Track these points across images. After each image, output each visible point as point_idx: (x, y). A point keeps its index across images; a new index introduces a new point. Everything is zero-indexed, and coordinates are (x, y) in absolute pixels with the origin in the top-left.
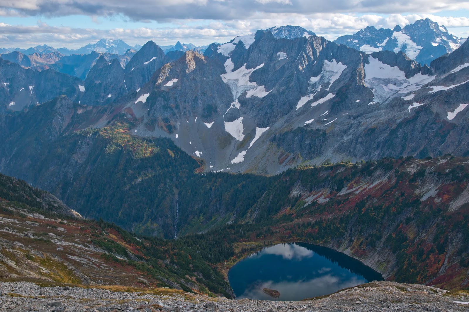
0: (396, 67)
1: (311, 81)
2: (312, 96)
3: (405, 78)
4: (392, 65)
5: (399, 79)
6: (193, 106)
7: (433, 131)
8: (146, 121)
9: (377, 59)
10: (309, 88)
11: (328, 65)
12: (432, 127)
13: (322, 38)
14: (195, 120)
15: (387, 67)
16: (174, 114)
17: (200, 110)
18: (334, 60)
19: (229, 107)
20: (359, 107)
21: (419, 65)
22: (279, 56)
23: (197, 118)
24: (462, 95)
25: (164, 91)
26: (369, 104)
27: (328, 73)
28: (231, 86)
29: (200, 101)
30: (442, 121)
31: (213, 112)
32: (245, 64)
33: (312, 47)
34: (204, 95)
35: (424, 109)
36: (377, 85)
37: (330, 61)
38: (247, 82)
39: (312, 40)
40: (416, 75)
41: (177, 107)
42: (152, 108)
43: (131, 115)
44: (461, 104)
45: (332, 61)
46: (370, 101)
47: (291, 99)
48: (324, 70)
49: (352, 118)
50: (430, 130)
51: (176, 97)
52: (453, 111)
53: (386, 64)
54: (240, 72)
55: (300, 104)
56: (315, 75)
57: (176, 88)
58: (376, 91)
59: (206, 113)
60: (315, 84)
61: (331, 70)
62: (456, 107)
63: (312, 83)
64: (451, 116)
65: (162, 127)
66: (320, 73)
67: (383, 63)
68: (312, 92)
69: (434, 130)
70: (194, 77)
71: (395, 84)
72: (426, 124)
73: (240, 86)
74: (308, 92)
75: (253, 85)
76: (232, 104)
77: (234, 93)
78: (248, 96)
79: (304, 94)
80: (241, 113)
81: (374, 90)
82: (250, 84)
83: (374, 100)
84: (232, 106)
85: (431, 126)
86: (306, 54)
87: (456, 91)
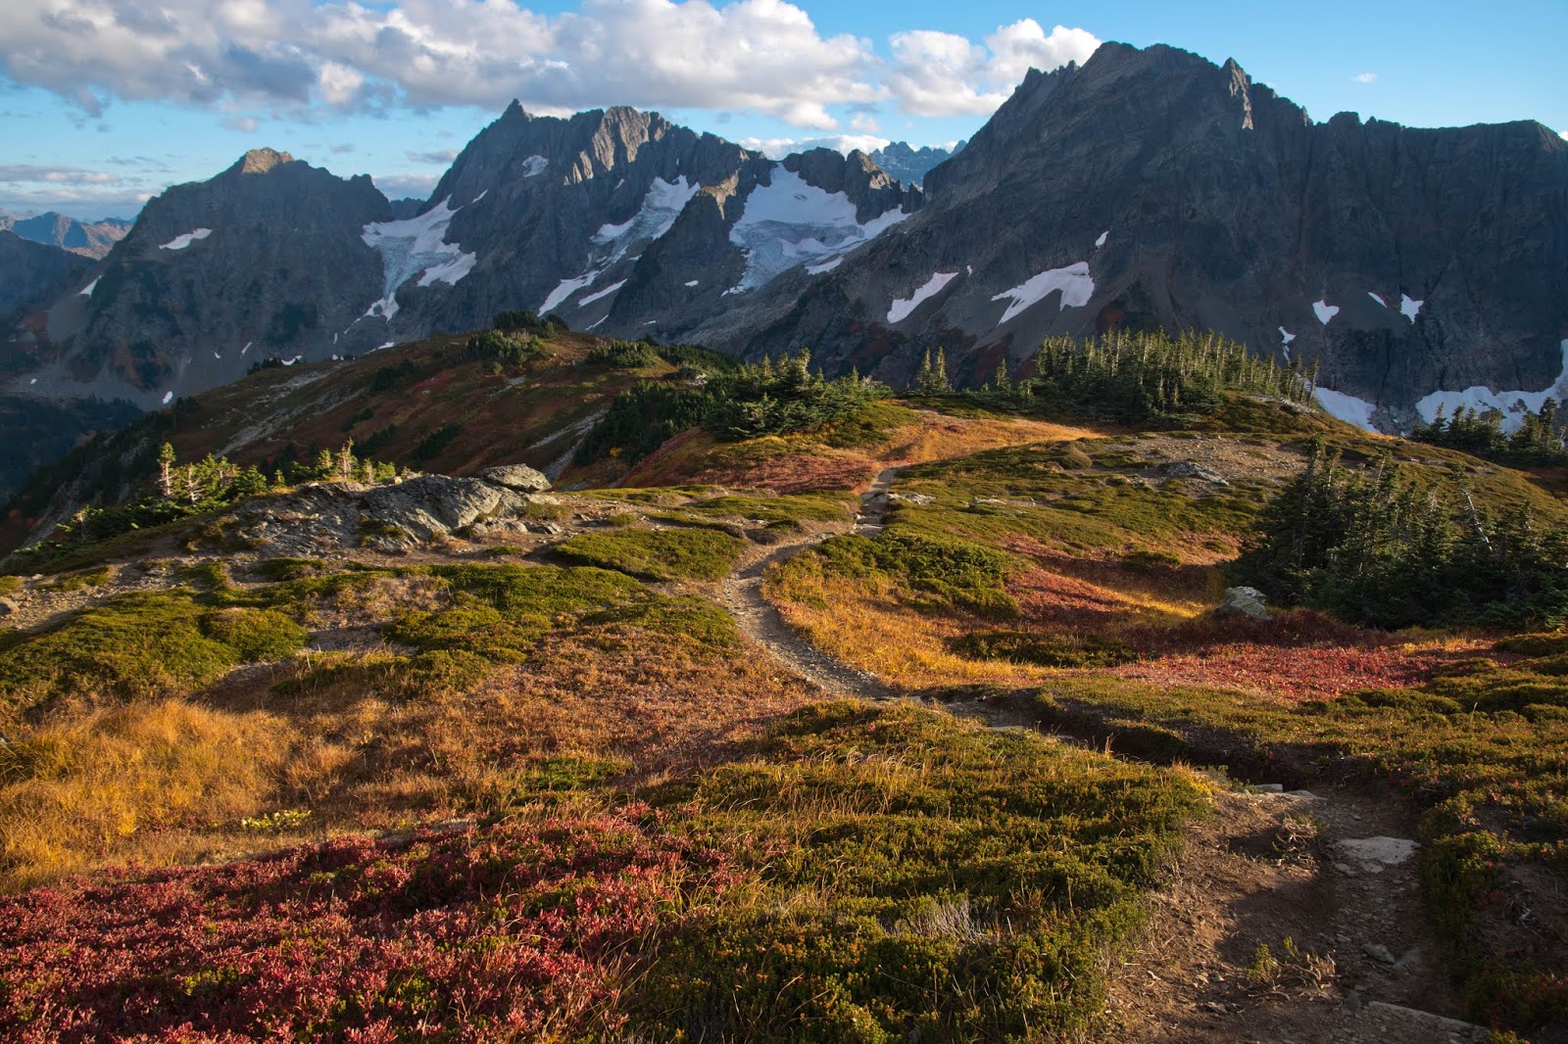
0: (841, 194)
1: (601, 236)
2: (591, 277)
3: (853, 222)
4: (831, 189)
5: (838, 225)
6: (245, 308)
7: (838, 359)
8: (76, 351)
9: (796, 174)
10: (590, 256)
11: (662, 193)
12: (837, 347)
13: (654, 115)
14: (244, 352)
15: (818, 194)
16: (176, 331)
17: (265, 321)
18: (682, 179)
19: (360, 314)
20: (691, 300)
21: (896, 186)
22: (529, 168)
23: (250, 344)
24: (942, 244)
25: (152, 263)
26: (726, 292)
27: (657, 214)
28: (388, 256)
29: (267, 295)
30: (867, 326)
31: (302, 328)
32: (449, 197)
33: (617, 139)
34: (285, 278)
35: (821, 289)
36: (767, 241)
37: (669, 181)
38: (435, 246)
39: (619, 118)
40: (885, 214)
41: (191, 310)
42: (103, 312)
43: (35, 332)
44: (936, 274)
45: (677, 182)
46: (729, 284)
47: (524, 283)
48: (649, 207)
49: (665, 335)
50: (830, 358)
51: (192, 281)
52: (910, 296)
53: (816, 188)
54: (428, 219)
55: (552, 302)
56: (617, 220)
57: (194, 255)
58: (757, 256)
59: (281, 331)
60: (612, 243)
61: (667, 205)
62: (920, 284)
63: (601, 241)
64: (899, 311)
65: (121, 370)
66: (635, 214)
67: (809, 184)
68: (596, 266)
69: (841, 355)
70: (260, 225)
71: (822, 240)
72: (821, 337)
73: (413, 256)
74: (585, 267)
75: (449, 252)
76: (374, 305)
77: (390, 275)
78: (424, 282)
79: (570, 274)
80: (392, 330)
81: (752, 252)
82: (443, 249)
83: (742, 282)
84: (370, 312)
85: (835, 343)
86: (591, 155)
87: (925, 232)
